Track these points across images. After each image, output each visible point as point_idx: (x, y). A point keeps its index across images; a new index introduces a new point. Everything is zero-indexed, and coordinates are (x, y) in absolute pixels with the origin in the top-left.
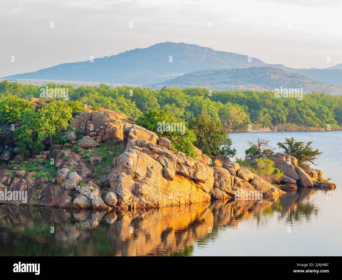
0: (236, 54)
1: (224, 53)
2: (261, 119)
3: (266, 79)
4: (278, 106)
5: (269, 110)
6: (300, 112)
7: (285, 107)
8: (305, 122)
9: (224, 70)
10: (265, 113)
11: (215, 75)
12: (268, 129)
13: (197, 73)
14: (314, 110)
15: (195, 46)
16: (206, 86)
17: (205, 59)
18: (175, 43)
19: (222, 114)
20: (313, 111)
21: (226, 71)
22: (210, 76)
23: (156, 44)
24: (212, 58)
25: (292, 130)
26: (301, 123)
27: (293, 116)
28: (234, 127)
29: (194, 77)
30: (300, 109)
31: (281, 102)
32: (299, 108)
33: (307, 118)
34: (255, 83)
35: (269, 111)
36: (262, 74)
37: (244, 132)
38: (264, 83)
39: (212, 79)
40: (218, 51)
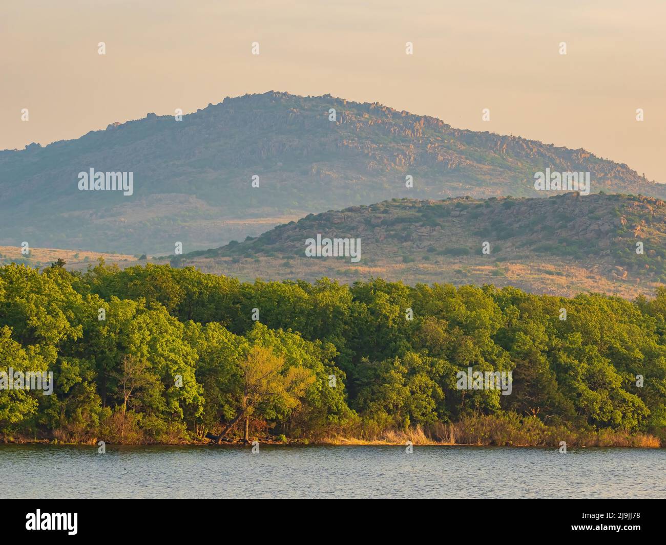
0: (538, 144)
1: (486, 140)
2: (394, 396)
3: (613, 244)
4: (470, 344)
5: (430, 359)
6: (560, 370)
7: (497, 349)
8: (578, 409)
9: (458, 205)
10: (413, 371)
11: (421, 223)
12: (420, 436)
13: (350, 214)
14: (621, 361)
15: (376, 110)
16: (380, 263)
17: (412, 159)
18: (300, 97)
19: (214, 371)
20: (617, 366)
21: (465, 207)
22: (398, 227)
23: (227, 99)
24: (440, 158)
25: (516, 439)
26: (561, 411)
27: (532, 386)
28: (273, 425)
29: (337, 228)
30: (564, 358)
31: (486, 328)
32: (561, 353)
33: (592, 394)
34: (571, 257)
35: (432, 365)
36: (600, 222)
37: (311, 445)
38: (606, 258)
39: (406, 239)
40: (467, 131)
